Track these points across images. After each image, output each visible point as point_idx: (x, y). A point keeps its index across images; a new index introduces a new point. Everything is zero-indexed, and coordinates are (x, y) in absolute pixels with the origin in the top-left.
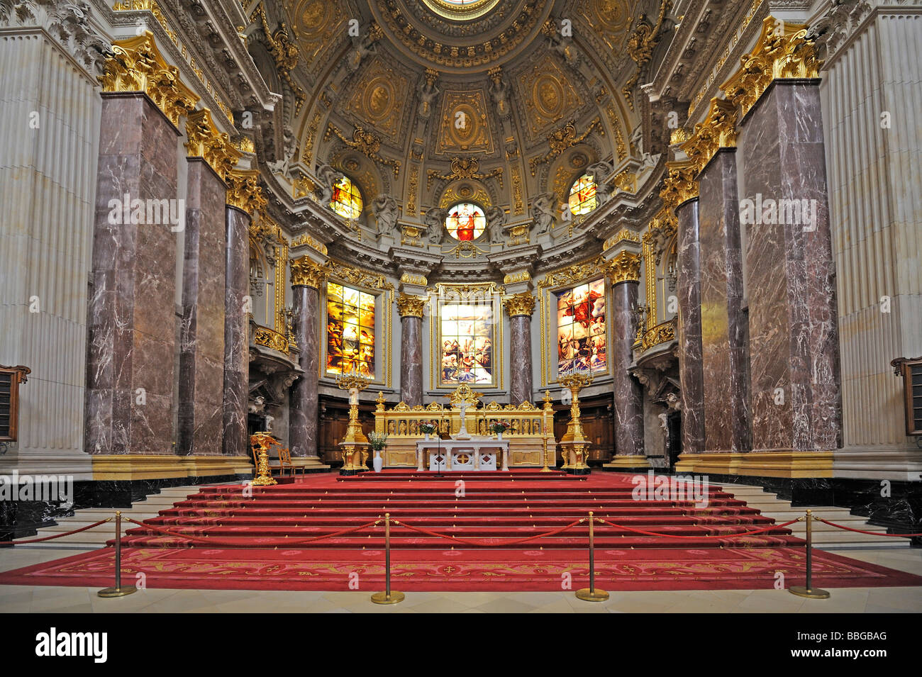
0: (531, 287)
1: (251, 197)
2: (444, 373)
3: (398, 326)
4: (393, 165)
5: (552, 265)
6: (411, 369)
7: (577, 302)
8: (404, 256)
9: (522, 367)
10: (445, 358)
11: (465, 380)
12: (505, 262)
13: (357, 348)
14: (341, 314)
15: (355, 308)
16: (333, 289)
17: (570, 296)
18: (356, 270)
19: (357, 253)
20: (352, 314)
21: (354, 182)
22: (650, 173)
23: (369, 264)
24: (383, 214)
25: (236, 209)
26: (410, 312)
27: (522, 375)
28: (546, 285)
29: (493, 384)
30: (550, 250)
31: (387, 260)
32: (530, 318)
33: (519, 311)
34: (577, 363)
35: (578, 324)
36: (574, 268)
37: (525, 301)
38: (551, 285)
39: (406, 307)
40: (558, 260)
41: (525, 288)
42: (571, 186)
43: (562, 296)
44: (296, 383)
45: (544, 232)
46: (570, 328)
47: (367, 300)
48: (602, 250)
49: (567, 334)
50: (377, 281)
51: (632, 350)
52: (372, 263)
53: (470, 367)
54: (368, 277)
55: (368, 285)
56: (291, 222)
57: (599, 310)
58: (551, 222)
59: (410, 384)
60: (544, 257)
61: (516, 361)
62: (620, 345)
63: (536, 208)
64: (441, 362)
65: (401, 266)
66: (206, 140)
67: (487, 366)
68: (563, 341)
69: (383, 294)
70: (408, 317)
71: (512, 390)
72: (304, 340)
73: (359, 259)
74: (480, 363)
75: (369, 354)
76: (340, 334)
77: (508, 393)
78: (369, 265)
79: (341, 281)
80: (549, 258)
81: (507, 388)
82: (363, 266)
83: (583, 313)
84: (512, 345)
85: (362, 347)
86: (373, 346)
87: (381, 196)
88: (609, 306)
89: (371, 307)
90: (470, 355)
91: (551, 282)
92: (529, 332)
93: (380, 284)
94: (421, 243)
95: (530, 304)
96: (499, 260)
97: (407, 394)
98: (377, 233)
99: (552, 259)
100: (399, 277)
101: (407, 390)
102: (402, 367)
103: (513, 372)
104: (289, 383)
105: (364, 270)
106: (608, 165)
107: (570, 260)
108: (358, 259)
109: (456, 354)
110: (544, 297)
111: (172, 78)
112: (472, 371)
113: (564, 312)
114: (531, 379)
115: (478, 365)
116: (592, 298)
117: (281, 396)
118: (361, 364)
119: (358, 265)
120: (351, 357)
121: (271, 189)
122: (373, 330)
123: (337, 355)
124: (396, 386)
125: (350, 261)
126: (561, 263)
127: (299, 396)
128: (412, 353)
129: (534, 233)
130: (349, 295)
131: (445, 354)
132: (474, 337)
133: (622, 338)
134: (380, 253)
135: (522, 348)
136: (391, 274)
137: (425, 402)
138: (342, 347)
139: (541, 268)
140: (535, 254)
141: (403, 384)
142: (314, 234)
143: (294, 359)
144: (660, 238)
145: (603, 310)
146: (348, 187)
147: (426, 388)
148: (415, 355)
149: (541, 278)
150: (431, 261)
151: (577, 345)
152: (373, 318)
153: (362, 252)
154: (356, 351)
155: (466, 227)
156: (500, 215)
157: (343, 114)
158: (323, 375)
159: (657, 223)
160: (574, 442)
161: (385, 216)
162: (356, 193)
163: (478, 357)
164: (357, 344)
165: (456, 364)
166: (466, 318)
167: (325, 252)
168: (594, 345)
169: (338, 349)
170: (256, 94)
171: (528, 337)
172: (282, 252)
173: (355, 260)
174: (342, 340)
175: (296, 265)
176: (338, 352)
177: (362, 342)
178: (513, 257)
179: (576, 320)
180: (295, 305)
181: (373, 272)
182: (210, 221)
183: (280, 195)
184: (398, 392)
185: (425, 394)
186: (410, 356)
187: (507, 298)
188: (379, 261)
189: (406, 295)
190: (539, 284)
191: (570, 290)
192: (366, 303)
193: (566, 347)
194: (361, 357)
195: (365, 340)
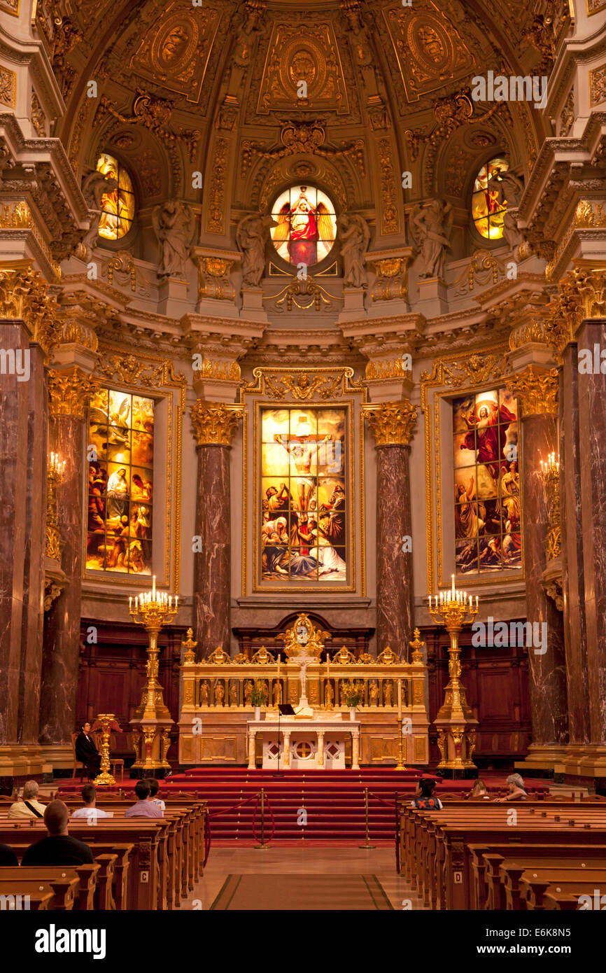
0: (410, 387)
2: (265, 557)
3: (190, 462)
4: (189, 140)
5: (442, 346)
6: (214, 556)
7: (483, 423)
8: (206, 329)
10: (268, 526)
11: (300, 573)
12: (367, 338)
13: (126, 513)
14: (104, 445)
15: (124, 430)
17: (471, 410)
18: (131, 359)
19: (134, 328)
20: (120, 444)
21: (123, 163)
23: (148, 345)
26: (213, 435)
28: (433, 385)
29: (348, 582)
30: (438, 321)
31: (176, 332)
32: (408, 448)
33: (391, 437)
34: (482, 549)
35: (483, 468)
36: (474, 357)
38: (440, 385)
39: (207, 424)
40: (451, 340)
41: (399, 389)
43: (459, 407)
45: (429, 276)
47: (143, 411)
48: (507, 348)
49: (467, 485)
50: (160, 373)
52: (155, 341)
53: (309, 544)
54: (147, 363)
55: (146, 382)
58: (441, 255)
59: (210, 588)
60: (431, 331)
61: (384, 539)
63: (416, 227)
64: (261, 534)
65: (200, 345)
67: (338, 541)
68: (463, 498)
69: (169, 398)
70: (209, 445)
71: (379, 601)
73: (137, 336)
74: (326, 536)
75: (142, 521)
76: (103, 489)
77: (374, 604)
78: (147, 342)
79: (107, 381)
80: (436, 334)
81: (371, 594)
82: (142, 347)
83: (489, 445)
84: (379, 506)
85: (133, 510)
86: (149, 505)
89: (147, 424)
90: (312, 516)
91: (442, 378)
92: (408, 479)
93: (165, 378)
94: (232, 292)
95: (408, 423)
96: (357, 333)
97: (202, 607)
98: (160, 272)
99: (439, 336)
101: (206, 601)
105: (142, 355)
106: (518, 182)
107: (468, 343)
108: (134, 336)
109: (285, 515)
110: (429, 407)
112: (313, 552)
113: (462, 439)
114: (410, 577)
115: (323, 541)
116: (503, 420)
119: (134, 347)
120: (118, 532)
122: (149, 473)
124: (187, 591)
126: (456, 345)
128: (215, 522)
130: (118, 405)
131: (267, 515)
134: (168, 322)
135: (396, 513)
136: (181, 359)
138: (105, 514)
139: (427, 351)
140: (414, 331)
141: (199, 586)
147: (236, 594)
148: (220, 525)
149: (425, 371)
150: (249, 334)
151: (483, 510)
152: (151, 446)
153: (141, 325)
154: (125, 519)
155: (304, 237)
157: (122, 79)
160: (452, 721)
162: (127, 183)
163: (323, 523)
164: (125, 504)
165: (285, 537)
166: (302, 439)
168: (506, 514)
169: (100, 519)
171: (405, 488)
173: (128, 337)
175: (59, 379)
177: (134, 498)
178: (379, 331)
179: (480, 459)
181: (155, 356)
184: (190, 602)
185: (234, 604)
186: (212, 528)
187: (369, 408)
188: (166, 336)
189: (206, 404)
190: (423, 380)
191: (472, 397)
192: (141, 417)
193: (466, 512)
194: (132, 530)
195: (138, 494)
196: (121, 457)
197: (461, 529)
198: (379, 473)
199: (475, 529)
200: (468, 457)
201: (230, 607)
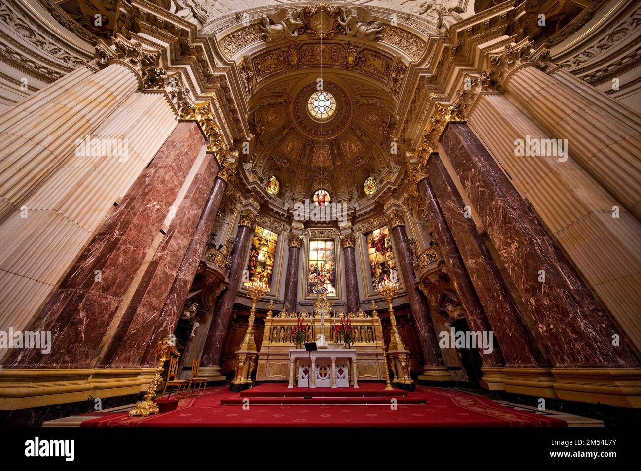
0: (352, 230)
1: (231, 175)
2: (309, 287)
3: (287, 253)
4: (293, 172)
5: (361, 219)
6: (291, 284)
7: (376, 239)
9: (353, 282)
10: (311, 276)
11: (320, 292)
13: (264, 267)
14: (259, 244)
15: (267, 241)
16: (258, 229)
17: (372, 236)
18: (271, 219)
19: (273, 210)
20: (265, 245)
21: (277, 179)
22: (397, 174)
24: (287, 193)
25: (222, 180)
26: (295, 244)
27: (353, 289)
28: (359, 230)
30: (360, 210)
31: (286, 214)
32: (354, 249)
33: (348, 245)
35: (378, 253)
36: (372, 219)
37: (351, 238)
38: (361, 230)
39: (293, 241)
40: (364, 216)
41: (350, 231)
42: (364, 183)
43: (368, 236)
44: (223, 293)
45: (356, 202)
46: (375, 255)
47: (273, 237)
48: (384, 210)
49: (374, 259)
50: (280, 226)
51: (413, 270)
52: (280, 216)
53: (323, 283)
54: (276, 222)
55: (276, 228)
56: (247, 193)
57: (388, 244)
58: (358, 197)
59: (290, 296)
60: (358, 214)
61: (348, 278)
62: (404, 265)
63: (351, 191)
64: (308, 279)
65: (292, 218)
66: (218, 145)
67: (333, 282)
68: (373, 264)
69: (282, 233)
70: (293, 247)
71: (348, 301)
72: (236, 261)
73: (274, 213)
74: (329, 280)
75: (269, 272)
76: (256, 257)
77: (346, 304)
78: (278, 217)
79: (263, 225)
81: (344, 300)
82: (275, 218)
83: (379, 245)
84: (346, 267)
85: (267, 267)
86: (272, 266)
87: (287, 185)
88: (393, 241)
89: (275, 241)
90: (324, 273)
91: (362, 228)
92: (354, 258)
93: (281, 228)
95: (353, 240)
97: (287, 304)
98: (284, 201)
99: (361, 215)
100: (291, 224)
101: (288, 301)
102: (286, 282)
103: (347, 287)
104: (218, 292)
105: (275, 219)
107: (369, 216)
109: (316, 273)
110: (359, 236)
111: (212, 118)
112: (325, 286)
113: (370, 245)
114: (358, 292)
115: (328, 282)
116: (383, 236)
117: (211, 304)
118: (264, 279)
119: (273, 217)
120: (260, 273)
121: (241, 176)
122: (274, 255)
123: (252, 272)
124: (282, 298)
125: (269, 214)
126: (365, 217)
127: (222, 304)
128: (293, 272)
129: (351, 203)
130: (266, 233)
131: (310, 273)
132: (325, 261)
133: (405, 261)
134: (284, 211)
135: (351, 270)
136: (287, 223)
137: (298, 311)
138: (256, 267)
139: (357, 220)
140: (353, 213)
141: (286, 296)
142: (256, 199)
143: (226, 273)
144: (409, 202)
145: (389, 244)
146: (275, 181)
147: (299, 299)
148: (295, 273)
149: (357, 226)
151: (380, 267)
152: (275, 248)
153: (276, 210)
154: (263, 269)
156: (336, 195)
158: (241, 287)
159: (406, 195)
160: (398, 351)
161: (288, 194)
162: (277, 183)
163: (328, 276)
164: (264, 265)
166: (321, 250)
167: (259, 208)
168: (389, 266)
169: (253, 268)
170: (245, 133)
171: (353, 261)
172: (239, 206)
173: (271, 214)
174: (256, 262)
175: (243, 214)
176: (253, 270)
177: (268, 263)
179: (377, 250)
180: (237, 237)
181: (279, 221)
182: (206, 181)
183: (245, 179)
184: (282, 302)
185: (298, 304)
186: (291, 274)
187: (341, 237)
188: (283, 215)
189: (293, 234)
190: (356, 229)
191: (371, 232)
192: (273, 238)
193: (374, 268)
194: (265, 274)
195: (269, 262)
196: (265, 249)
197: (373, 274)
198: (345, 256)
199: (378, 274)
200: (373, 250)
201: (296, 305)
